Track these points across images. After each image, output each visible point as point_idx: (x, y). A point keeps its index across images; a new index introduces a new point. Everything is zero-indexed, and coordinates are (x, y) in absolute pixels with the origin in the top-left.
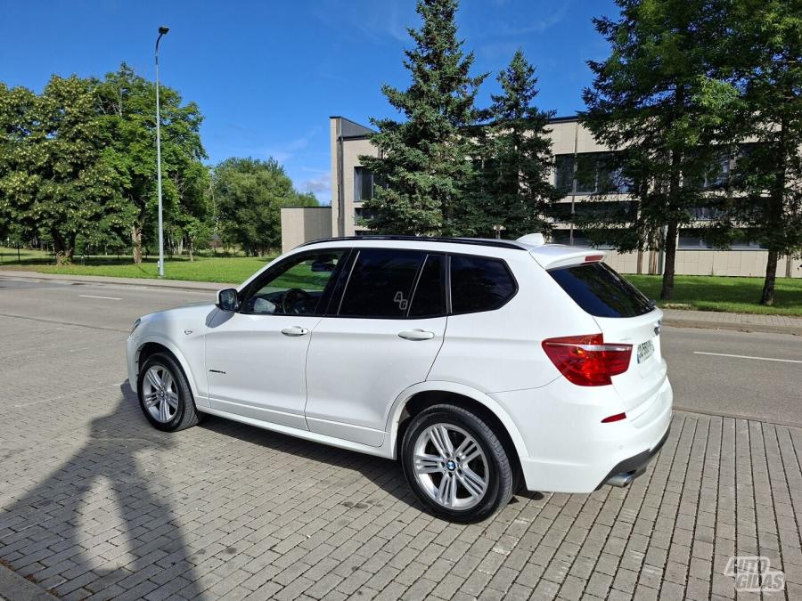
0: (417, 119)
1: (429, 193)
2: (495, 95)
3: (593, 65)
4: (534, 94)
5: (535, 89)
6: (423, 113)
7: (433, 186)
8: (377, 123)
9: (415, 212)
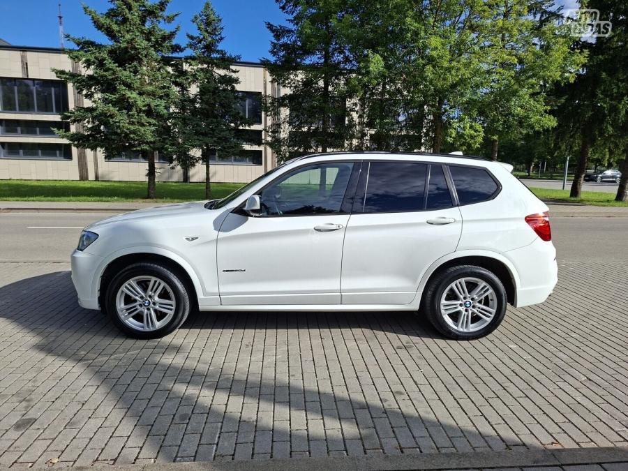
0: (128, 43)
1: (144, 112)
2: (190, 34)
3: (270, 26)
4: (221, 39)
5: (223, 35)
6: (133, 39)
7: (149, 105)
8: (73, 39)
9: (132, 128)
